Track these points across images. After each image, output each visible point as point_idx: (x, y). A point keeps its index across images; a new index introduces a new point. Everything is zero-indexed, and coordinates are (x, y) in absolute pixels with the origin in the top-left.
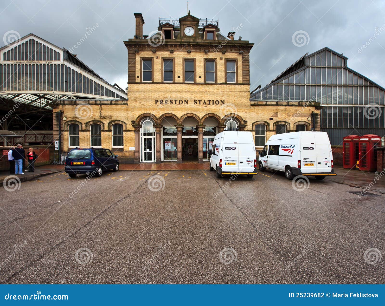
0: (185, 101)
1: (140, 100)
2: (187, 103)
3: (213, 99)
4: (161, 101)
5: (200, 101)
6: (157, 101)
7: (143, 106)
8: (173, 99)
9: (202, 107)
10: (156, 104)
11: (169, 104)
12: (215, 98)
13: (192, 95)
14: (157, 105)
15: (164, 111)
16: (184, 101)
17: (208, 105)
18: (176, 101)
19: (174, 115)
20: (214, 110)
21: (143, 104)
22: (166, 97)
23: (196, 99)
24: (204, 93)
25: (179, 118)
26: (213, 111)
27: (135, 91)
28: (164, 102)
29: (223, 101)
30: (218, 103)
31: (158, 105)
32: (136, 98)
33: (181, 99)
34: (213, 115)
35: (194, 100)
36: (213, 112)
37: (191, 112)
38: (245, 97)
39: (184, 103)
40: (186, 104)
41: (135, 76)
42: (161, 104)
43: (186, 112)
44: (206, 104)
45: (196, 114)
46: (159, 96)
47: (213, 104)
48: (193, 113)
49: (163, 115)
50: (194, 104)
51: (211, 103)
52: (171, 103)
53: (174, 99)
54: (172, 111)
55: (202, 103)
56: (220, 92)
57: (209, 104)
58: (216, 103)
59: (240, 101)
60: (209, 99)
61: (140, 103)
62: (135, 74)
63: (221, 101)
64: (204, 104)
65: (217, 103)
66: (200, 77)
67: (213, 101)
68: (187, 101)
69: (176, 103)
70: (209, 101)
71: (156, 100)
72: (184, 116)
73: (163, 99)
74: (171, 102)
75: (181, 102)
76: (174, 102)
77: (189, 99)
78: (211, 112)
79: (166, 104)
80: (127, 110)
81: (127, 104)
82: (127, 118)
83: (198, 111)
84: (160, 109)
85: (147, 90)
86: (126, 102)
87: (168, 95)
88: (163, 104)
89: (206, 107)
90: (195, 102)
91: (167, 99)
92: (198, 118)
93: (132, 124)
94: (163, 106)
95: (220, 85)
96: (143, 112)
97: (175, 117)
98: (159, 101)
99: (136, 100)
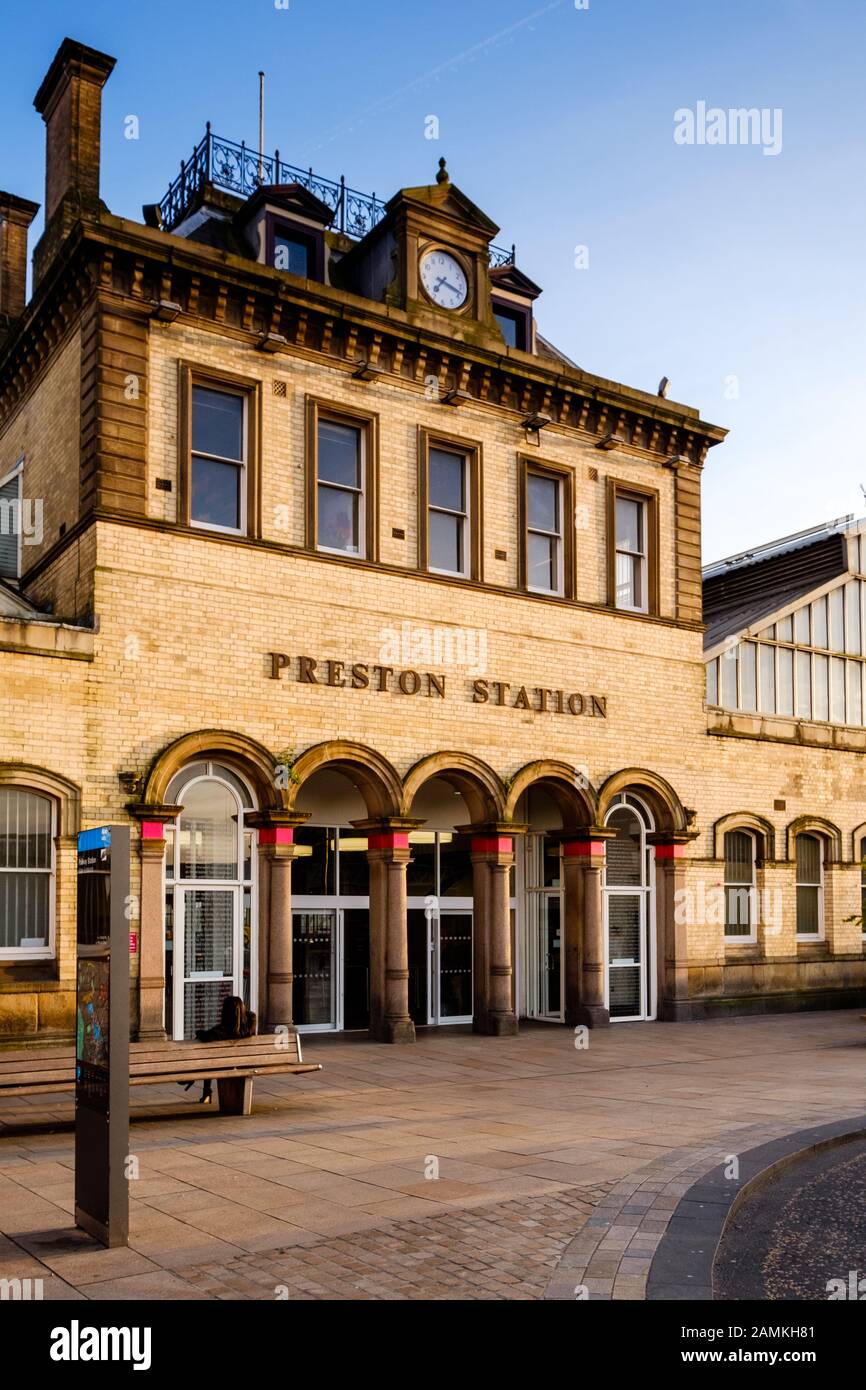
0: (433, 678)
1: (179, 639)
2: (439, 692)
3: (561, 687)
4: (302, 660)
5: (501, 688)
6: (282, 660)
7: (194, 683)
8: (369, 661)
9: (505, 720)
10: (275, 676)
11: (348, 688)
12: (566, 681)
15: (320, 725)
16: (424, 680)
17: (538, 717)
18: (384, 671)
19: (376, 755)
20: (563, 745)
21: (197, 672)
22: (334, 643)
23: (484, 677)
24: (521, 646)
25: (402, 772)
26: (559, 749)
27: (146, 575)
28: (318, 674)
32: (155, 623)
33: (411, 667)
34: (562, 773)
36: (563, 757)
37: (458, 747)
38: (689, 690)
39: (424, 688)
40: (434, 698)
41: (141, 477)
42: (301, 680)
43: (434, 746)
44: (526, 706)
45: (483, 758)
46: (292, 633)
47: (559, 710)
48: (471, 752)
49: (315, 748)
50: (473, 700)
51: (551, 705)
52: (359, 683)
54: (365, 730)
56: (590, 652)
57: (542, 709)
58: (571, 705)
59: (670, 705)
60: (540, 684)
61: (179, 658)
62: (142, 461)
63: (593, 699)
64: (521, 705)
65: (577, 706)
67: (560, 694)
68: (441, 680)
70: (541, 693)
71: (275, 656)
72: (426, 767)
73: (312, 654)
74: (359, 679)
75: (410, 683)
76: (373, 679)
77: (448, 672)
78: (550, 755)
79: (330, 683)
80: (89, 695)
81: (90, 659)
82: (91, 752)
83: (491, 744)
84: (298, 711)
85: (223, 583)
86: (84, 642)
87: (341, 632)
88: (312, 680)
89: (527, 725)
90: (479, 691)
91: (339, 657)
92: (492, 781)
93: (127, 799)
94: (314, 696)
95: (589, 615)
96: (196, 724)
97: (379, 770)
98: (294, 663)
99: (149, 633)
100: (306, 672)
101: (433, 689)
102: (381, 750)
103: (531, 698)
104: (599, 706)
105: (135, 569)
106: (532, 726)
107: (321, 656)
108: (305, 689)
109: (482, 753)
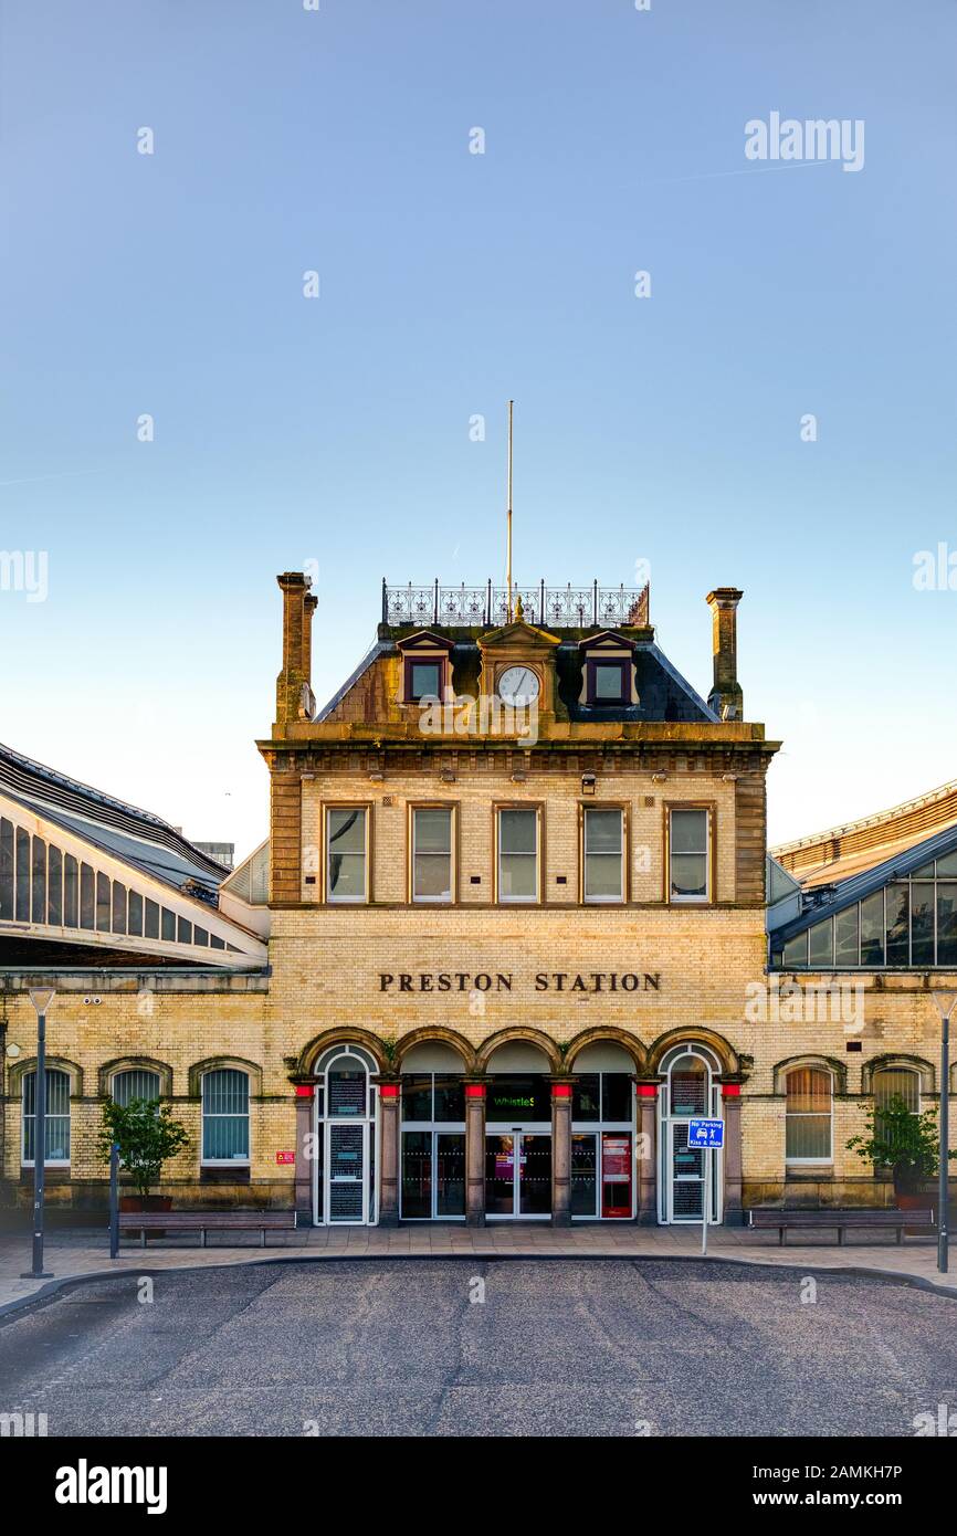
0: (500, 977)
1: (319, 974)
2: (508, 986)
3: (615, 971)
4: (402, 976)
5: (560, 977)
6: (387, 978)
7: (329, 1000)
8: (453, 971)
9: (569, 1000)
10: (383, 989)
11: (436, 992)
12: (620, 966)
13: (528, 952)
14: (386, 994)
15: (415, 1018)
16: (494, 979)
17: (594, 995)
18: (462, 977)
19: (455, 1033)
20: (617, 1014)
21: (332, 992)
22: (425, 963)
23: (544, 971)
24: (578, 945)
25: (477, 1045)
26: (613, 1018)
27: (299, 938)
28: (416, 984)
29: (651, 974)
30: (635, 988)
31: (390, 996)
32: (304, 966)
33: (483, 971)
34: (614, 1035)
35: (535, 972)
36: (614, 1023)
37: (523, 1023)
38: (747, 959)
39: (494, 984)
40: (505, 991)
41: (298, 878)
42: (402, 989)
43: (503, 1024)
44: (583, 989)
45: (544, 1030)
46: (395, 960)
47: (613, 988)
48: (532, 1026)
49: (411, 1035)
50: (537, 989)
51: (606, 985)
52: (444, 987)
53: (456, 971)
54: (448, 1018)
55: (568, 984)
56: (644, 941)
57: (598, 989)
58: (627, 983)
59: (727, 973)
60: (595, 971)
61: (320, 986)
62: (299, 869)
63: (648, 977)
64: (578, 988)
65: (630, 983)
66: (561, 880)
67: (614, 976)
68: (507, 978)
69: (462, 988)
70: (598, 978)
71: (383, 977)
72: (495, 1040)
73: (410, 972)
74: (445, 983)
75: (483, 983)
76: (456, 984)
77: (515, 972)
78: (605, 1022)
79: (423, 989)
80: (266, 1013)
81: (266, 992)
82: (267, 1046)
83: (551, 1018)
84: (400, 1010)
85: (349, 935)
86: (262, 984)
87: (430, 955)
88: (410, 989)
89: (583, 1003)
90: (541, 982)
91: (429, 971)
92: (550, 1045)
93: (289, 1073)
94: (411, 999)
95: (645, 912)
96: (331, 1025)
97: (458, 1044)
98: (397, 980)
99: (301, 973)
100: (405, 984)
101: (502, 984)
102: (461, 1030)
103: (590, 983)
104: (654, 981)
105: (293, 935)
106: (588, 1003)
107: (416, 973)
108: (406, 995)
109: (544, 1027)
